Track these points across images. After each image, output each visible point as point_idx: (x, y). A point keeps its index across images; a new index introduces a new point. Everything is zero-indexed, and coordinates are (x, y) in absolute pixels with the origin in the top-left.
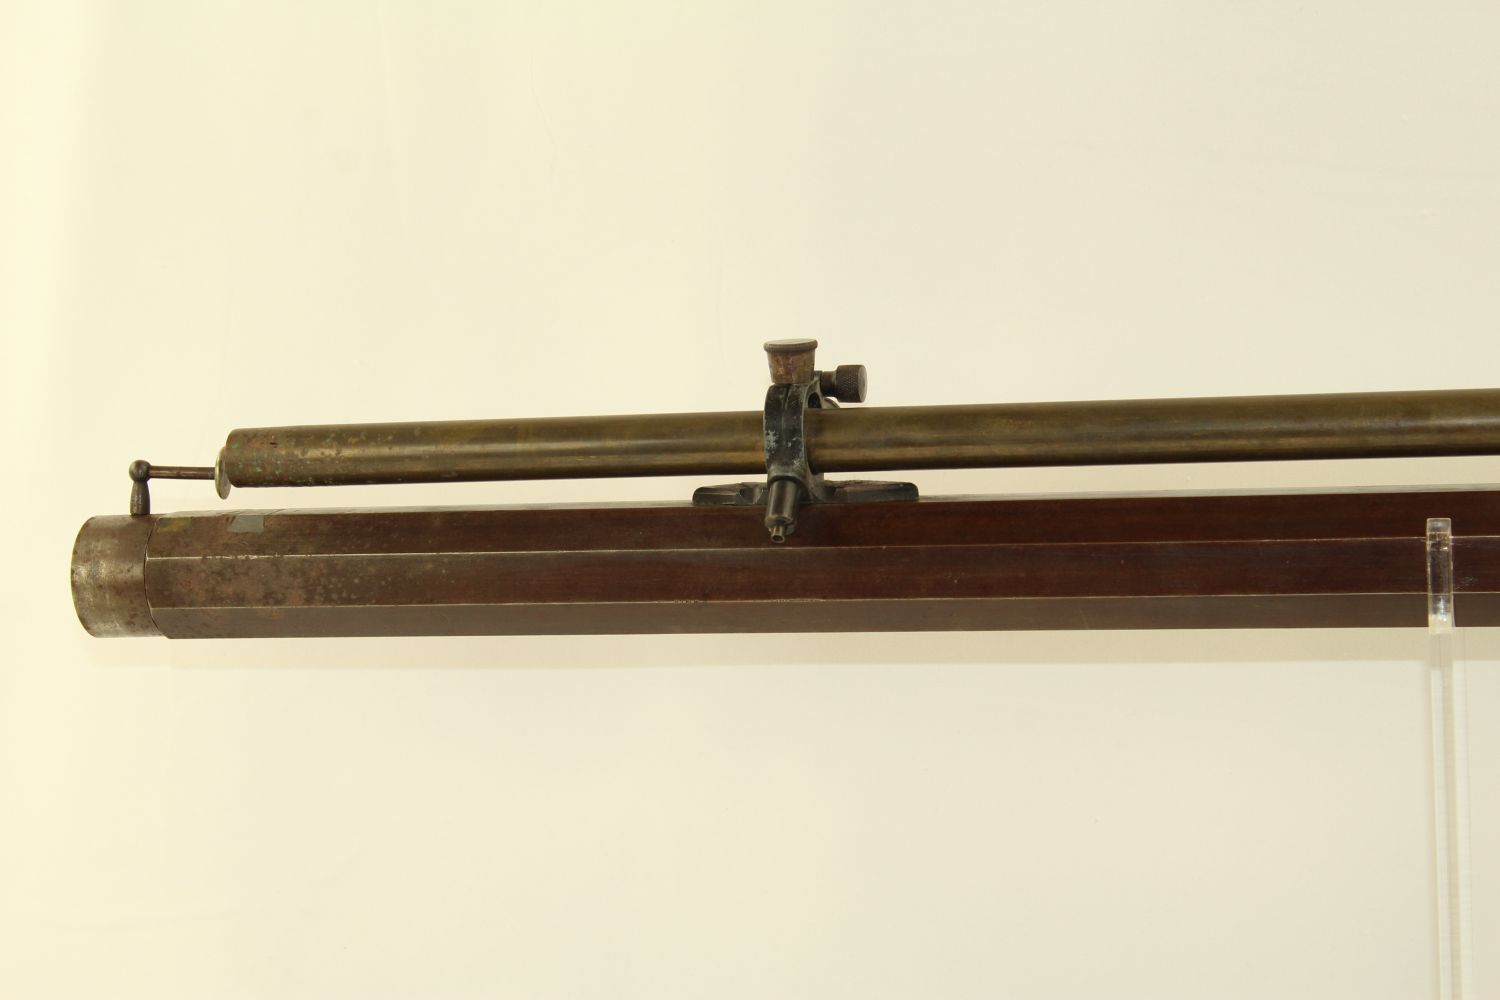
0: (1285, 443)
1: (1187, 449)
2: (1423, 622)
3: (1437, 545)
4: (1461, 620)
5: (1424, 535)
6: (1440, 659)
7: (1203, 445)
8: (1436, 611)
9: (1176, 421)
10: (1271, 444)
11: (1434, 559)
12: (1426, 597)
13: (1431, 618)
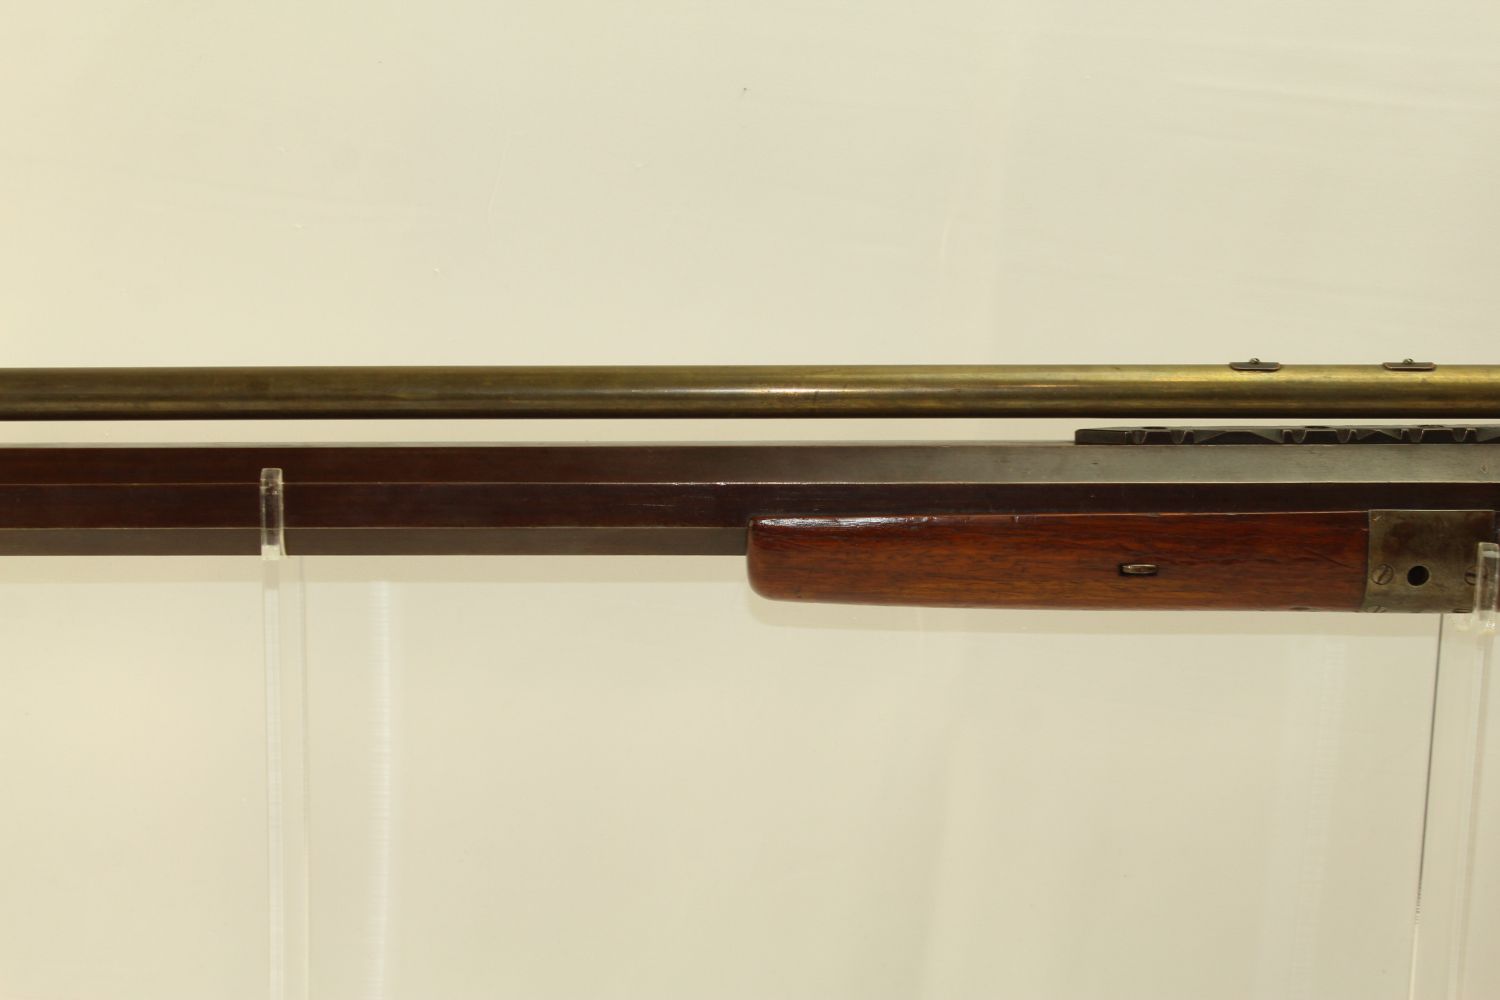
0: (155, 406)
1: (75, 409)
2: (257, 551)
3: (270, 490)
4: (291, 550)
5: (258, 480)
6: (271, 580)
7: (88, 406)
8: (272, 541)
9: (65, 386)
10: (142, 406)
11: (267, 501)
12: (259, 531)
13: (265, 548)
